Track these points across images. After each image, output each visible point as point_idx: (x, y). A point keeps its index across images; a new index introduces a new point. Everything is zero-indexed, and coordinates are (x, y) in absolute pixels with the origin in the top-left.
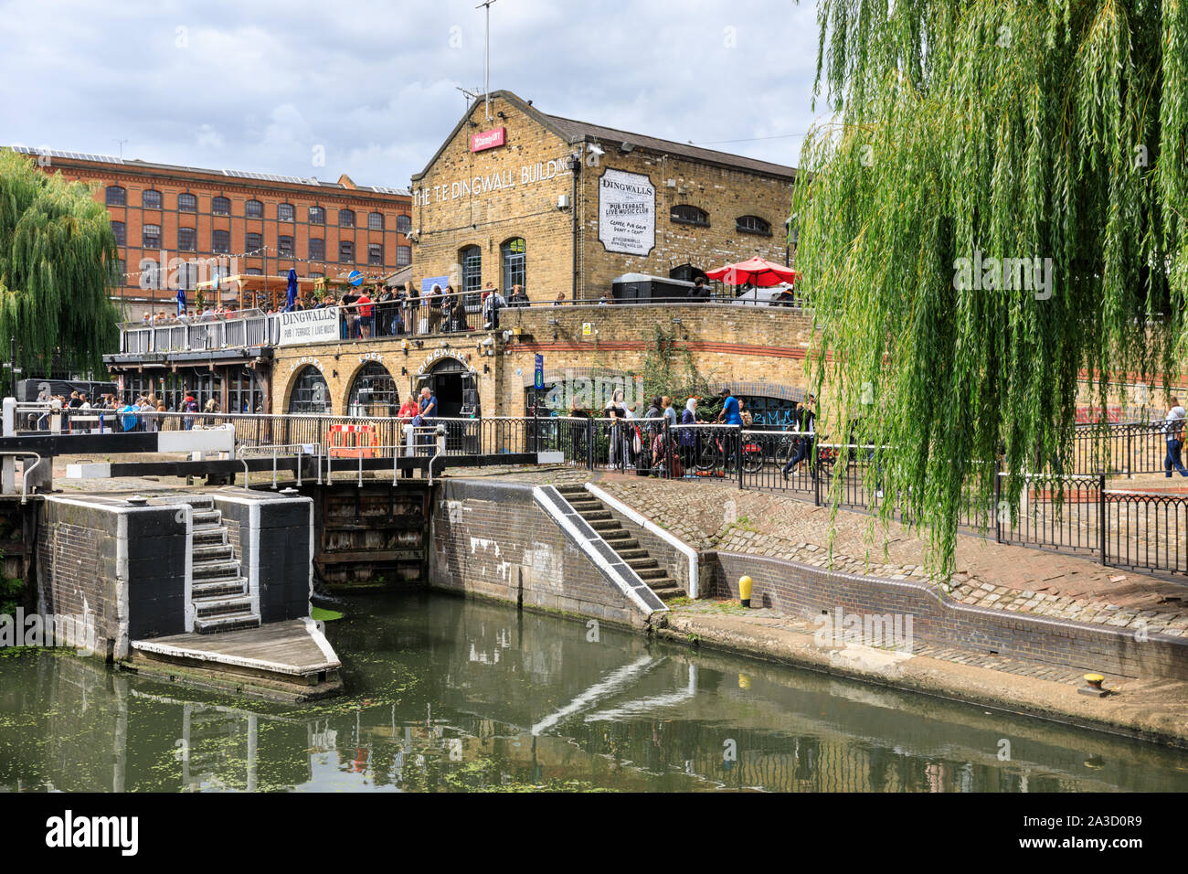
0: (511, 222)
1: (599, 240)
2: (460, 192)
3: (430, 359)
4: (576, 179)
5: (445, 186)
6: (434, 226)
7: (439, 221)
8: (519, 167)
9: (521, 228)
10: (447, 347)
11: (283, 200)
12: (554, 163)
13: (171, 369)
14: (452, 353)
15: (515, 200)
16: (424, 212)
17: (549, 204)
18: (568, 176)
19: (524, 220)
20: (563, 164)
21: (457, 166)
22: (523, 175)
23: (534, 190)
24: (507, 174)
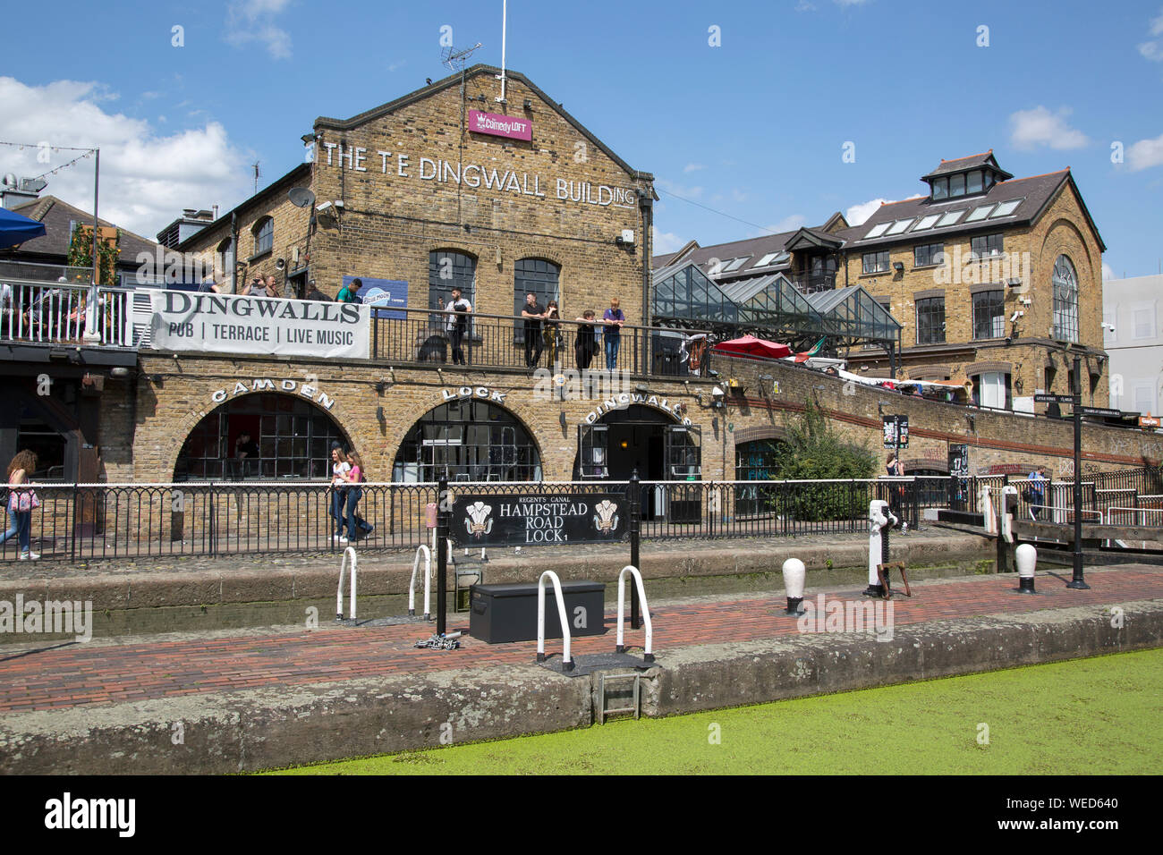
0: (538, 238)
3: (610, 405)
5: (400, 156)
6: (375, 204)
10: (643, 392)
12: (611, 190)
14: (653, 400)
15: (545, 214)
16: (350, 179)
17: (598, 232)
18: (629, 211)
19: (558, 241)
20: (623, 195)
21: (429, 137)
22: (558, 188)
23: (577, 211)
24: (530, 178)
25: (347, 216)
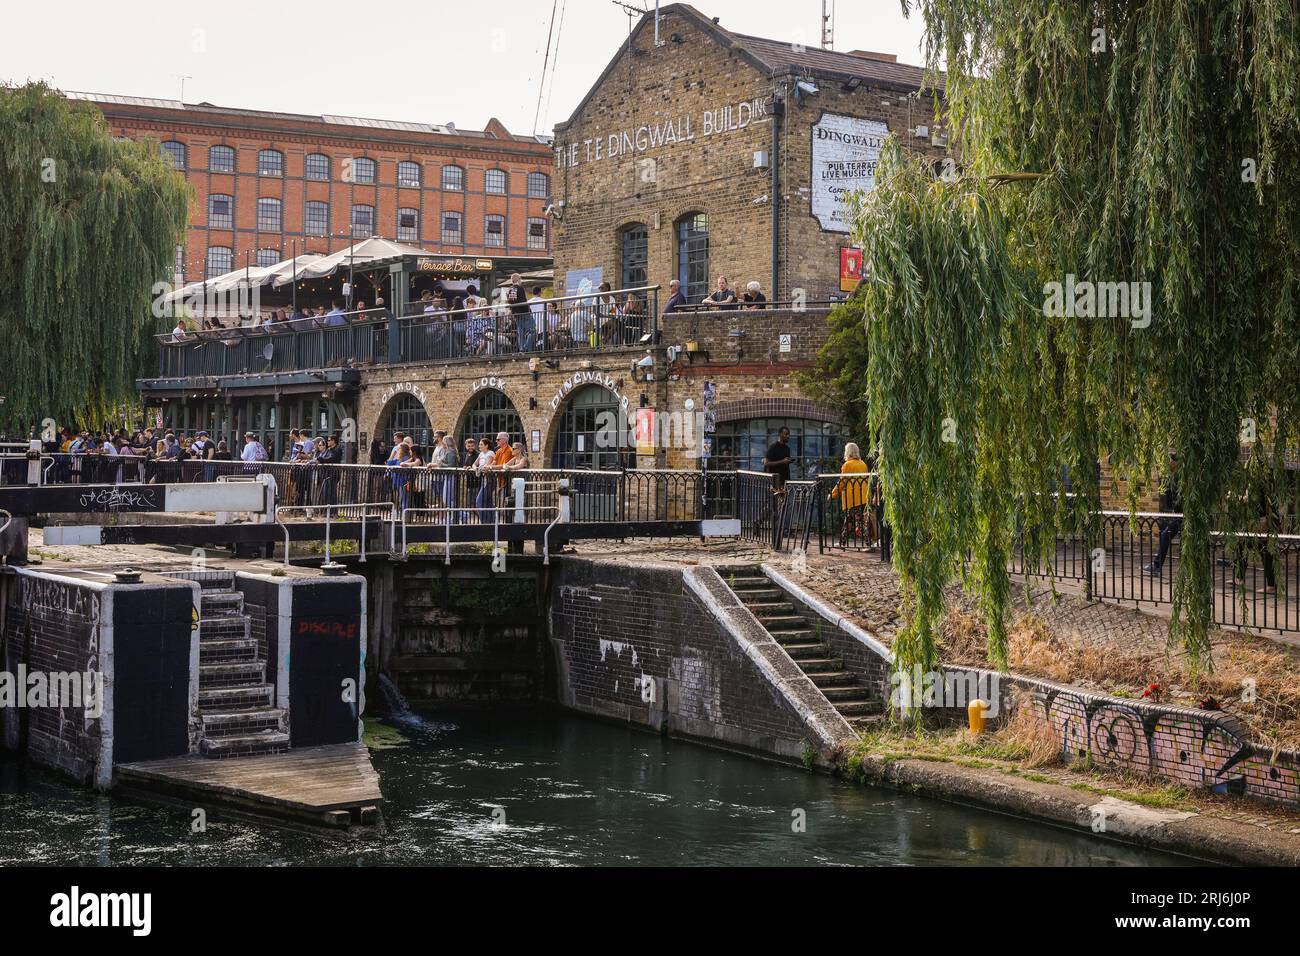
0: (689, 190)
1: (811, 215)
2: (620, 148)
3: (568, 386)
4: (779, 128)
5: (598, 139)
6: (584, 196)
7: (591, 189)
8: (700, 112)
9: (702, 198)
10: (591, 369)
11: (406, 156)
12: (748, 105)
13: (225, 398)
14: (598, 377)
15: (695, 158)
16: (570, 177)
17: (740, 164)
18: (767, 125)
19: (706, 188)
20: (759, 107)
21: (615, 111)
22: (705, 123)
23: (721, 144)
24: (684, 121)
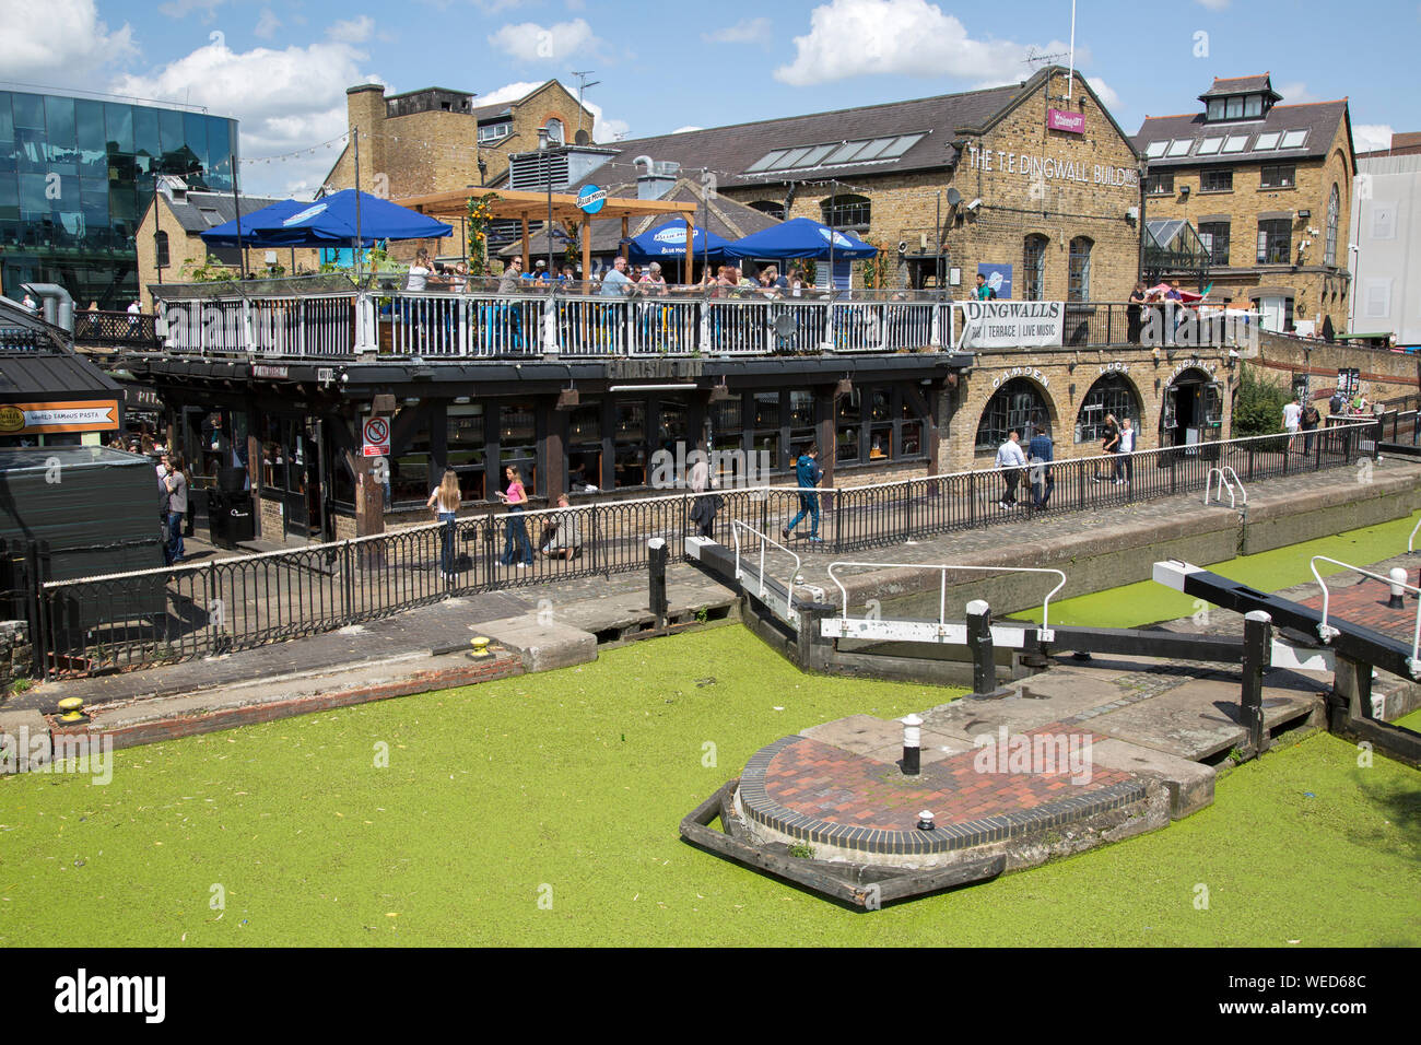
0: (1083, 220)
2: (1030, 169)
3: (1179, 370)
5: (1011, 154)
7: (1003, 196)
8: (1093, 164)
9: (1091, 228)
14: (1199, 364)
15: (1087, 197)
16: (983, 179)
17: (1116, 210)
19: (1094, 221)
20: (1131, 177)
21: (1026, 136)
22: (1095, 173)
23: (1106, 193)
24: (1080, 166)
25: (982, 210)
